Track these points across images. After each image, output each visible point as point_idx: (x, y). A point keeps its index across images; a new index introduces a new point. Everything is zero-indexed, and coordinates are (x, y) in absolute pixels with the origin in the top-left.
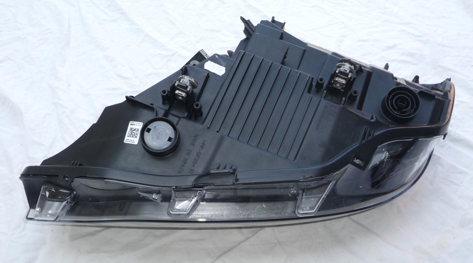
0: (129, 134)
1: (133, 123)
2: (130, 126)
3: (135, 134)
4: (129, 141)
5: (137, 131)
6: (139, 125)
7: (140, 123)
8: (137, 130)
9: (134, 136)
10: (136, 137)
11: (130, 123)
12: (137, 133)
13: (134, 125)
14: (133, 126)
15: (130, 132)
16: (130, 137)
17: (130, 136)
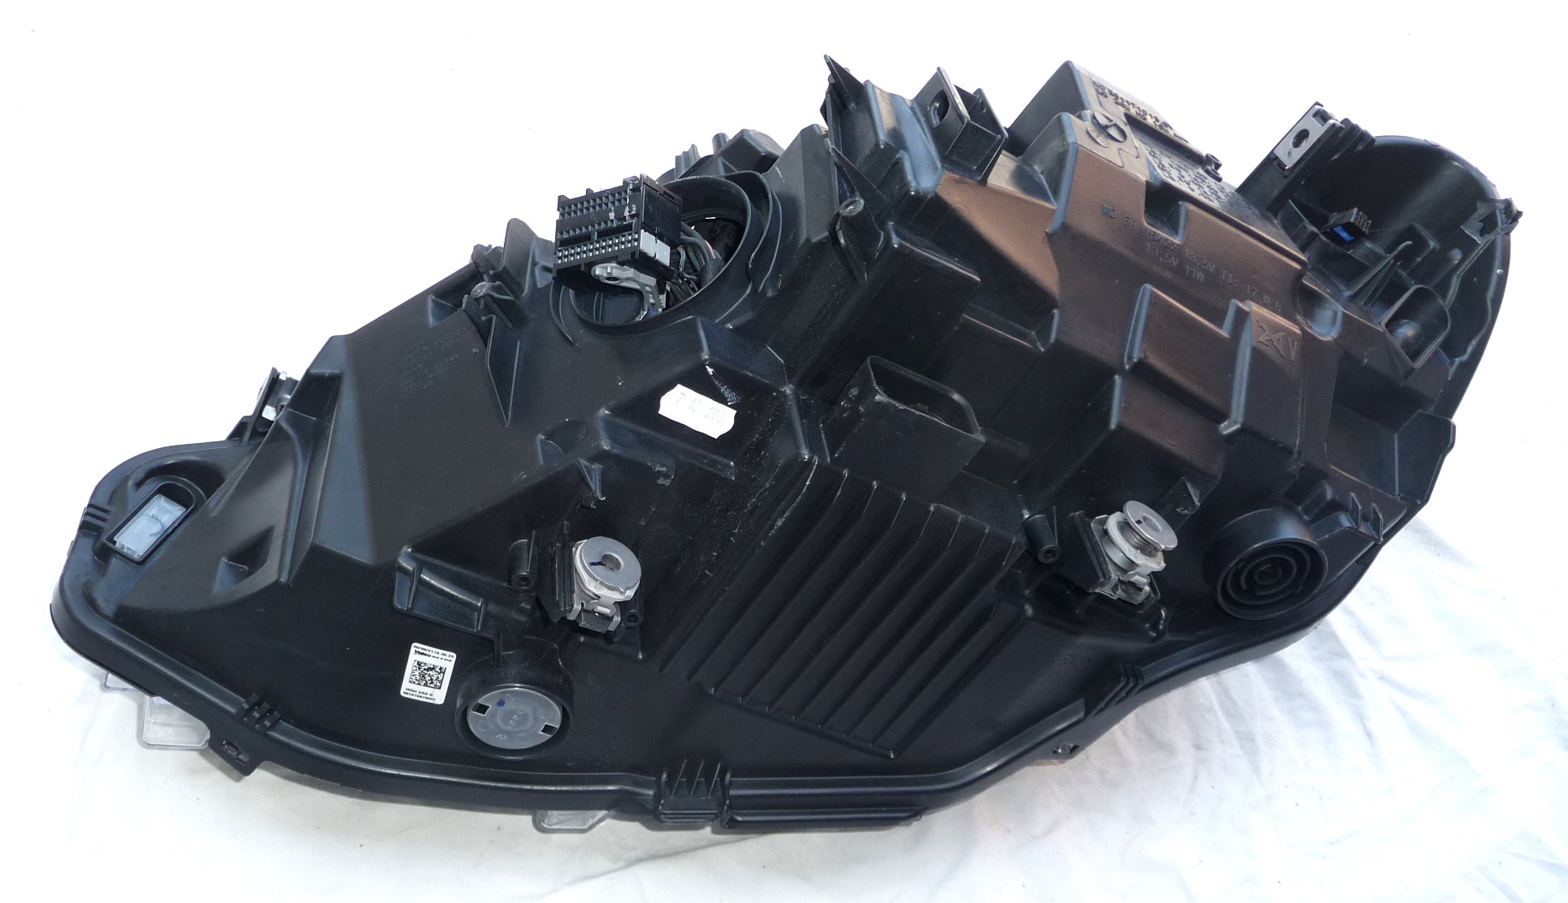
0: (413, 677)
1: (425, 650)
2: (413, 658)
3: (432, 679)
4: (417, 693)
5: (439, 673)
6: (444, 657)
7: (448, 653)
8: (437, 669)
9: (432, 683)
10: (440, 688)
11: (413, 650)
12: (440, 679)
13: (425, 655)
14: (423, 656)
15: (417, 673)
16: (419, 684)
17: (417, 682)
